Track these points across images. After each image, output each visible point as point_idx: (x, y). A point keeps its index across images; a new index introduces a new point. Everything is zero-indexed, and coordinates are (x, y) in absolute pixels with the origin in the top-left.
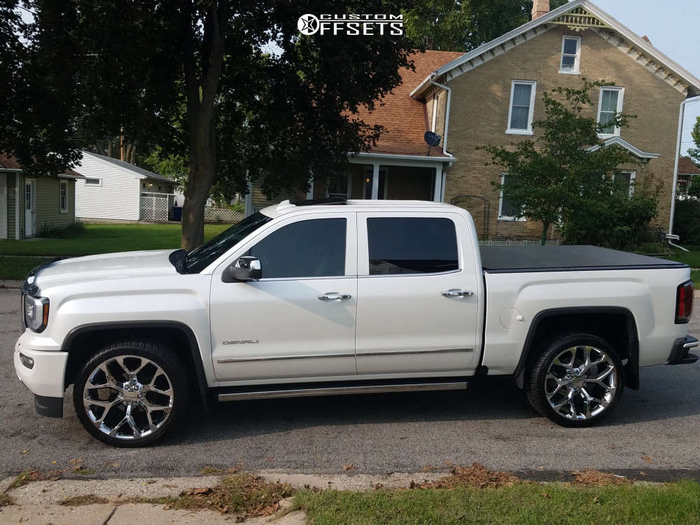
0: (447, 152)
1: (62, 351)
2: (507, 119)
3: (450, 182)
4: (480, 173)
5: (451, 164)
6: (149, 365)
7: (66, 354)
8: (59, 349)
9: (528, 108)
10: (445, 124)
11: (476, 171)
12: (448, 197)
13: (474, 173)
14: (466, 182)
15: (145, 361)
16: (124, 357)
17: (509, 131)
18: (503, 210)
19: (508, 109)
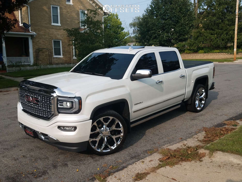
0: (31, 31)
1: (90, 119)
2: (51, 19)
3: (34, 43)
4: (44, 40)
5: (35, 36)
6: (113, 119)
7: (91, 120)
8: (89, 119)
9: (58, 16)
10: (29, 20)
11: (43, 39)
12: (34, 49)
13: (42, 40)
14: (40, 43)
15: (111, 118)
16: (103, 118)
17: (53, 24)
18: (54, 54)
19: (51, 16)
